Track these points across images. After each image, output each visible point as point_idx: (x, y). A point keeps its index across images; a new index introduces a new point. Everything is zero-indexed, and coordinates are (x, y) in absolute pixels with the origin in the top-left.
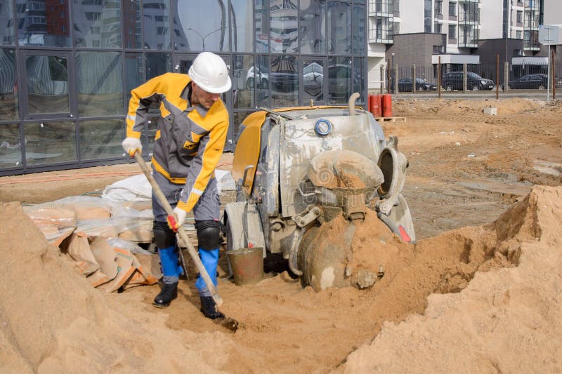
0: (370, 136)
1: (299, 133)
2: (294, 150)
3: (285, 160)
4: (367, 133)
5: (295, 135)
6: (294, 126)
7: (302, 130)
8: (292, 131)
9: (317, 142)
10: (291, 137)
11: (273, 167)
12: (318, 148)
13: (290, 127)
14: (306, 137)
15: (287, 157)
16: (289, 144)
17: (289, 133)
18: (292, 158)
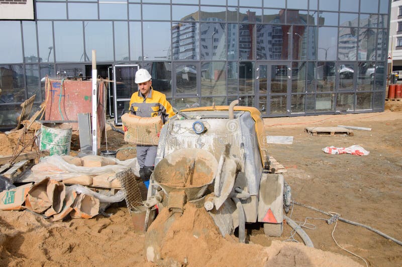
0: (237, 137)
1: (183, 130)
2: (176, 143)
3: (168, 150)
4: (235, 134)
5: (180, 132)
6: (180, 125)
7: (185, 128)
8: (178, 128)
9: (194, 138)
10: (177, 133)
11: (160, 154)
12: (194, 143)
13: (176, 125)
14: (187, 133)
15: (170, 149)
16: (173, 138)
17: (175, 129)
18: (173, 149)
